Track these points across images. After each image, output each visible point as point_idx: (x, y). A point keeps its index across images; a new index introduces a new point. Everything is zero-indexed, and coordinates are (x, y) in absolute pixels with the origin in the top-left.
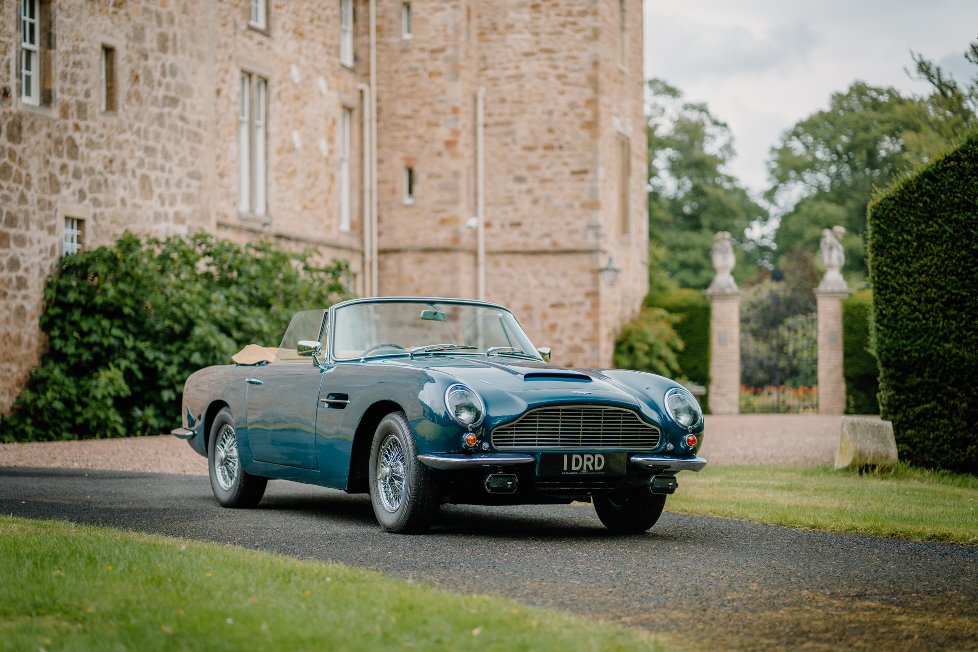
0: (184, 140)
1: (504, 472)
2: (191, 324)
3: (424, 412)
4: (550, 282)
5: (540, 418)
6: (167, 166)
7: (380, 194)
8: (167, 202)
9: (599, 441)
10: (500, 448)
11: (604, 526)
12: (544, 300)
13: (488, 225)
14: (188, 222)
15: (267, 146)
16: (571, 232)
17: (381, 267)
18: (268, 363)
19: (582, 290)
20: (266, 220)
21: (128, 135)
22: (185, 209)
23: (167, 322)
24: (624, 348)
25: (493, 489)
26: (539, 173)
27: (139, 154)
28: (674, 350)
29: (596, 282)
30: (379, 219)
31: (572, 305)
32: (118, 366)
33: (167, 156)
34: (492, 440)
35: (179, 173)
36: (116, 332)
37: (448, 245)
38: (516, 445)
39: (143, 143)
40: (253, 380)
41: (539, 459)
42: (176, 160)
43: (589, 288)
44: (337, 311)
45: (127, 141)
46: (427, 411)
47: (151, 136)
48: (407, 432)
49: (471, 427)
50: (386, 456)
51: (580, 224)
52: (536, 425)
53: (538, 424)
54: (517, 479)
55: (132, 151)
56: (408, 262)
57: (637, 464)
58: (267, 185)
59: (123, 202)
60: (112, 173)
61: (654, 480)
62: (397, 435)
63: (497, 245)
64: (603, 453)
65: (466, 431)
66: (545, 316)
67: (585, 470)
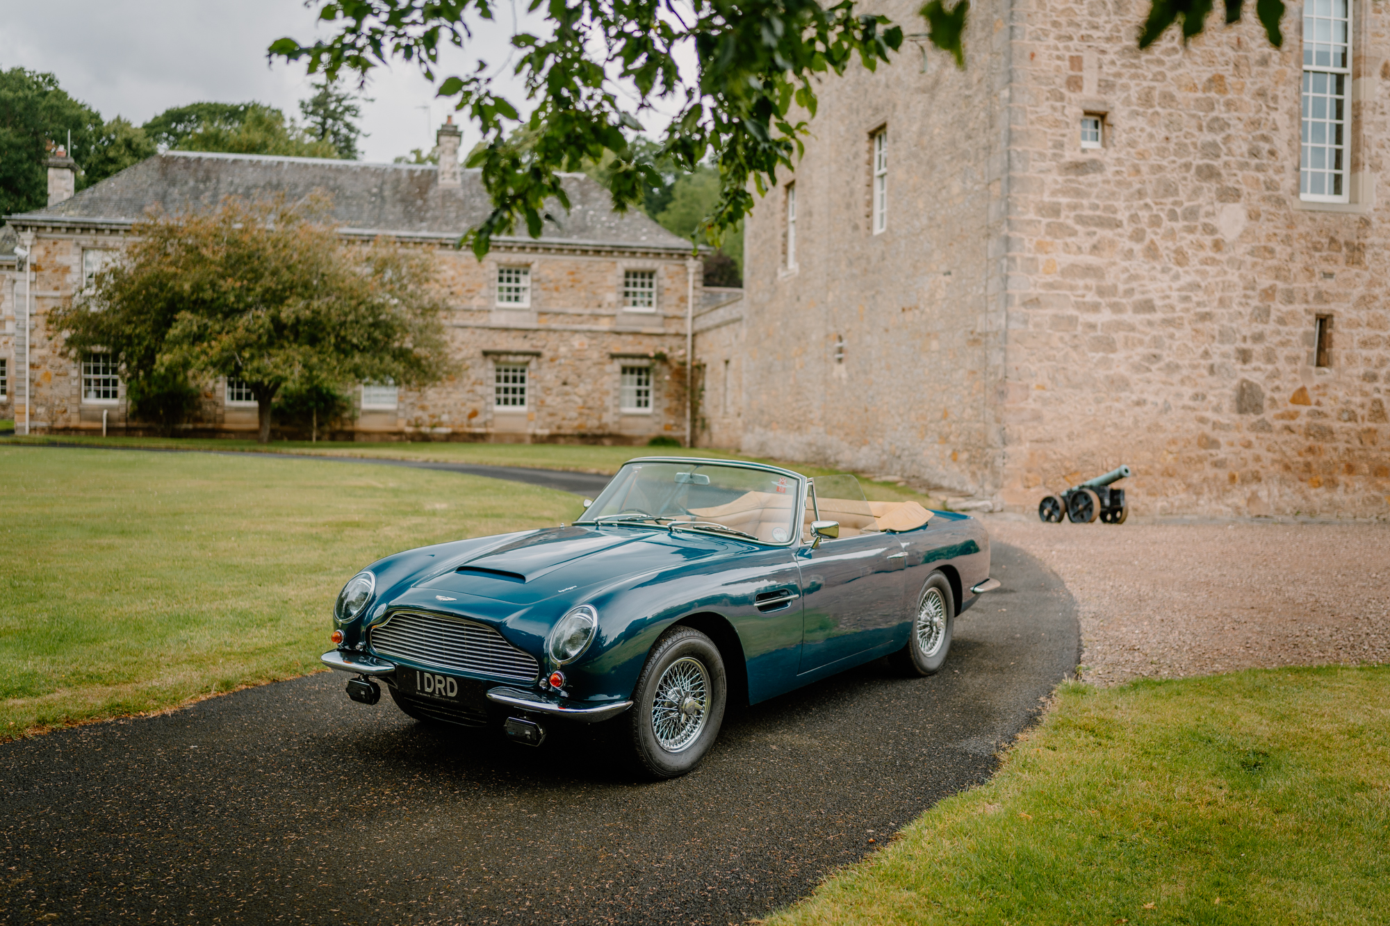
5: (404, 623)
10: (375, 650)
34: (371, 640)
38: (387, 649)
49: (341, 623)
52: (402, 631)
61: (507, 723)
64: (456, 677)
67: (437, 695)
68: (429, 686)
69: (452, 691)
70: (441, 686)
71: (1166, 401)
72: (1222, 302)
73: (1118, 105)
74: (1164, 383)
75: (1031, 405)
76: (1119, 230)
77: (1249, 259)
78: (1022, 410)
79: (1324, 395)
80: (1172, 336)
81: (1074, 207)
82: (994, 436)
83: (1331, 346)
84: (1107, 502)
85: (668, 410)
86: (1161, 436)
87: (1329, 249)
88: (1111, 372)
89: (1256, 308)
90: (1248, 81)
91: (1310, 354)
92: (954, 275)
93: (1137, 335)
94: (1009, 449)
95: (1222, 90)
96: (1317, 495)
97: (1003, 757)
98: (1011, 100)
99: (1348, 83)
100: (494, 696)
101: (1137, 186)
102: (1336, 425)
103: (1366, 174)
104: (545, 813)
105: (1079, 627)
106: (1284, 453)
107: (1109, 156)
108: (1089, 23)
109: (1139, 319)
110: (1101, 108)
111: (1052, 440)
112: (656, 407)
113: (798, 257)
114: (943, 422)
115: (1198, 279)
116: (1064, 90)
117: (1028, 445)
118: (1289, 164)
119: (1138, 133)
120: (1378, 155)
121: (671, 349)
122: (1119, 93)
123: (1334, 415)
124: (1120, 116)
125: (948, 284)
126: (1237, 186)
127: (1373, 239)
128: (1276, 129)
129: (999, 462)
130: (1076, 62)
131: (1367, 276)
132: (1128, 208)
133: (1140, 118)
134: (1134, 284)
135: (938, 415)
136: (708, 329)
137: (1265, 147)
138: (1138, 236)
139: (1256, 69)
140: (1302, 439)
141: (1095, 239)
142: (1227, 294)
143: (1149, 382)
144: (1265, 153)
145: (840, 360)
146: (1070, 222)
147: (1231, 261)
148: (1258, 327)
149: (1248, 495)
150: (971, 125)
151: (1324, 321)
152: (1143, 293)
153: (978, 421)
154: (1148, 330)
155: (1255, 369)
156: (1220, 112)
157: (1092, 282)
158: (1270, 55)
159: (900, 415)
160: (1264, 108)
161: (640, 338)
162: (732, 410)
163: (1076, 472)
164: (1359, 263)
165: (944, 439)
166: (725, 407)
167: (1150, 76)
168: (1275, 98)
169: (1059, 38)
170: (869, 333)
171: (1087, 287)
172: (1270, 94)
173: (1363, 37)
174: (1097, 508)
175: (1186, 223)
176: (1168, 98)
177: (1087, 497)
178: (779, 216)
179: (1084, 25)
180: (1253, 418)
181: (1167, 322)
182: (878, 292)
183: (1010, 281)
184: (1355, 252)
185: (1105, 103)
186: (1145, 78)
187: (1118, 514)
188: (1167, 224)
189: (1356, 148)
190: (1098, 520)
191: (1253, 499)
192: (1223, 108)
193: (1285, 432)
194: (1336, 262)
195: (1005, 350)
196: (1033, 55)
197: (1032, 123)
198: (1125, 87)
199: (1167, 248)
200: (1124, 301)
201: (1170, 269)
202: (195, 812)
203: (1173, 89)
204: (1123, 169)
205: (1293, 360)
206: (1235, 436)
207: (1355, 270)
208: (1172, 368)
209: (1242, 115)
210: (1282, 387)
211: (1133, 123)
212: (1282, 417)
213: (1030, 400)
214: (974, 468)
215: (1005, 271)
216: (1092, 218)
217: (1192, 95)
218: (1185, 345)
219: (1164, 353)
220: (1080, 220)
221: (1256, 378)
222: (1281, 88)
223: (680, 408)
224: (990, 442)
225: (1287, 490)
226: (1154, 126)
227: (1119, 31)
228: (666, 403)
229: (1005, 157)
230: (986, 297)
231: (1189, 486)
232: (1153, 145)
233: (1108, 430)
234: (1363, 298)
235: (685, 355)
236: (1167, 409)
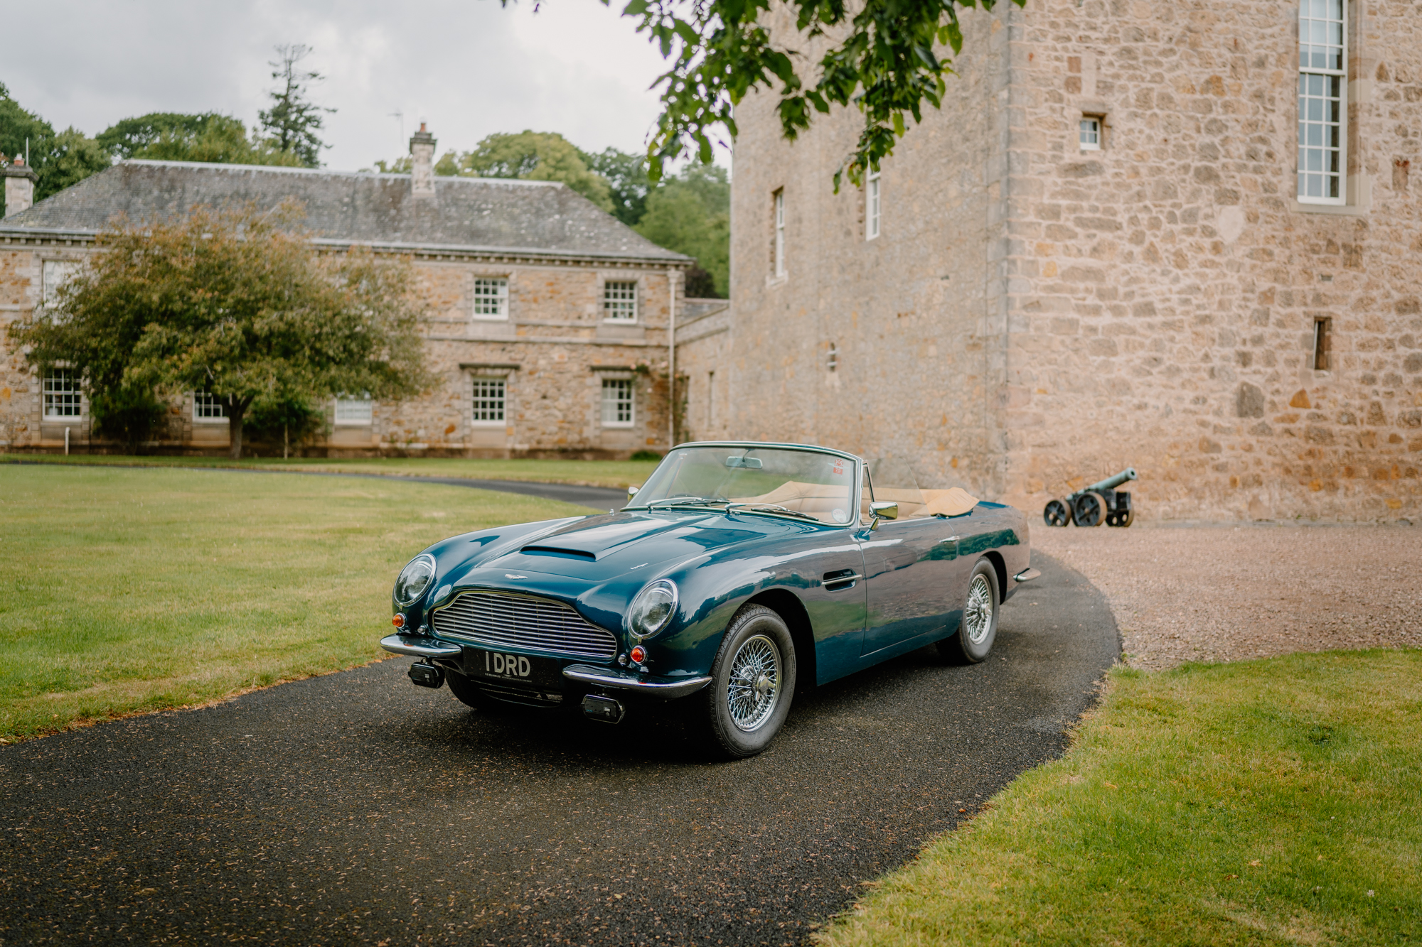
5: (471, 603)
9: (537, 641)
10: (439, 633)
34: (434, 623)
38: (454, 632)
41: (464, 653)
49: (402, 606)
52: (469, 612)
64: (530, 656)
67: (508, 676)
68: (499, 667)
69: (524, 670)
70: (513, 666)
71: (1167, 405)
72: (1221, 305)
73: (1116, 106)
74: (1165, 386)
75: (1033, 409)
76: (1119, 233)
77: (1248, 261)
78: (1024, 414)
79: (1324, 398)
80: (1172, 340)
81: (1074, 209)
82: (995, 440)
83: (1329, 349)
84: (1114, 505)
85: (651, 424)
86: (1163, 440)
87: (1327, 251)
88: (1112, 376)
89: (1256, 310)
90: (1245, 82)
91: (1309, 357)
92: (951, 280)
93: (1138, 338)
94: (1012, 454)
95: (1220, 92)
96: (1317, 498)
97: (1071, 734)
98: (1009, 101)
99: (1343, 85)
100: (570, 673)
101: (1136, 188)
102: (1336, 428)
103: (1362, 176)
104: (626, 790)
105: (1114, 618)
106: (1284, 457)
107: (1108, 158)
108: (1087, 23)
109: (1139, 322)
110: (1099, 110)
111: (1054, 445)
112: (637, 421)
113: (786, 264)
114: (942, 428)
115: (1198, 282)
116: (1062, 91)
117: (1030, 449)
118: (1287, 166)
119: (1137, 134)
120: (1374, 157)
121: (653, 361)
122: (1117, 94)
123: (1333, 417)
124: (1118, 118)
125: (946, 289)
126: (1235, 188)
127: (1370, 241)
128: (1273, 131)
129: (1001, 467)
130: (1074, 63)
131: (1364, 278)
132: (1128, 210)
133: (1139, 120)
134: (1134, 287)
135: (937, 421)
136: (691, 341)
137: (1263, 149)
138: (1137, 238)
139: (1253, 71)
140: (1302, 443)
141: (1095, 242)
142: (1227, 297)
143: (1150, 385)
144: (1262, 155)
145: (833, 368)
146: (1070, 224)
147: (1230, 264)
148: (1257, 330)
149: (1250, 499)
150: (968, 127)
151: (1322, 324)
152: (1143, 296)
153: (979, 427)
154: (1148, 333)
155: (1255, 372)
156: (1218, 113)
157: (1092, 285)
158: (1267, 56)
159: (897, 423)
160: (1262, 110)
161: (621, 350)
162: (717, 423)
163: (1078, 477)
164: (1356, 265)
165: (943, 445)
166: (710, 419)
167: (1148, 78)
168: (1272, 100)
169: (1058, 39)
170: (863, 340)
171: (1087, 290)
172: (1267, 95)
173: (1358, 39)
174: (1103, 512)
175: (1185, 226)
176: (1166, 100)
177: (1093, 500)
178: (767, 223)
179: (1082, 25)
180: (1253, 421)
181: (1168, 325)
182: (872, 298)
183: (1011, 284)
184: (1353, 254)
185: (1103, 105)
186: (1143, 79)
187: (1124, 518)
188: (1166, 226)
189: (1352, 150)
190: (1105, 524)
191: (1254, 503)
192: (1221, 110)
193: (1286, 436)
194: (1334, 264)
195: (1006, 354)
196: (1031, 56)
197: (1031, 124)
198: (1124, 89)
199: (1166, 250)
200: (1124, 304)
201: (1170, 272)
202: (268, 794)
203: (1171, 91)
204: (1122, 171)
205: (1293, 362)
206: (1236, 439)
207: (1353, 272)
208: (1173, 371)
209: (1240, 117)
210: (1282, 390)
211: (1132, 125)
212: (1282, 420)
213: (1032, 405)
214: (975, 474)
215: (1005, 274)
216: (1092, 221)
217: (1189, 96)
218: (1186, 349)
219: (1165, 357)
220: (1080, 222)
221: (1256, 381)
222: (1278, 89)
223: (663, 421)
224: (992, 447)
225: (1288, 494)
226: (1152, 128)
227: (1117, 32)
228: (648, 416)
229: (1005, 159)
230: (986, 301)
231: (1191, 490)
232: (1152, 146)
233: (1110, 434)
234: (1361, 300)
235: (667, 368)
236: (1168, 413)
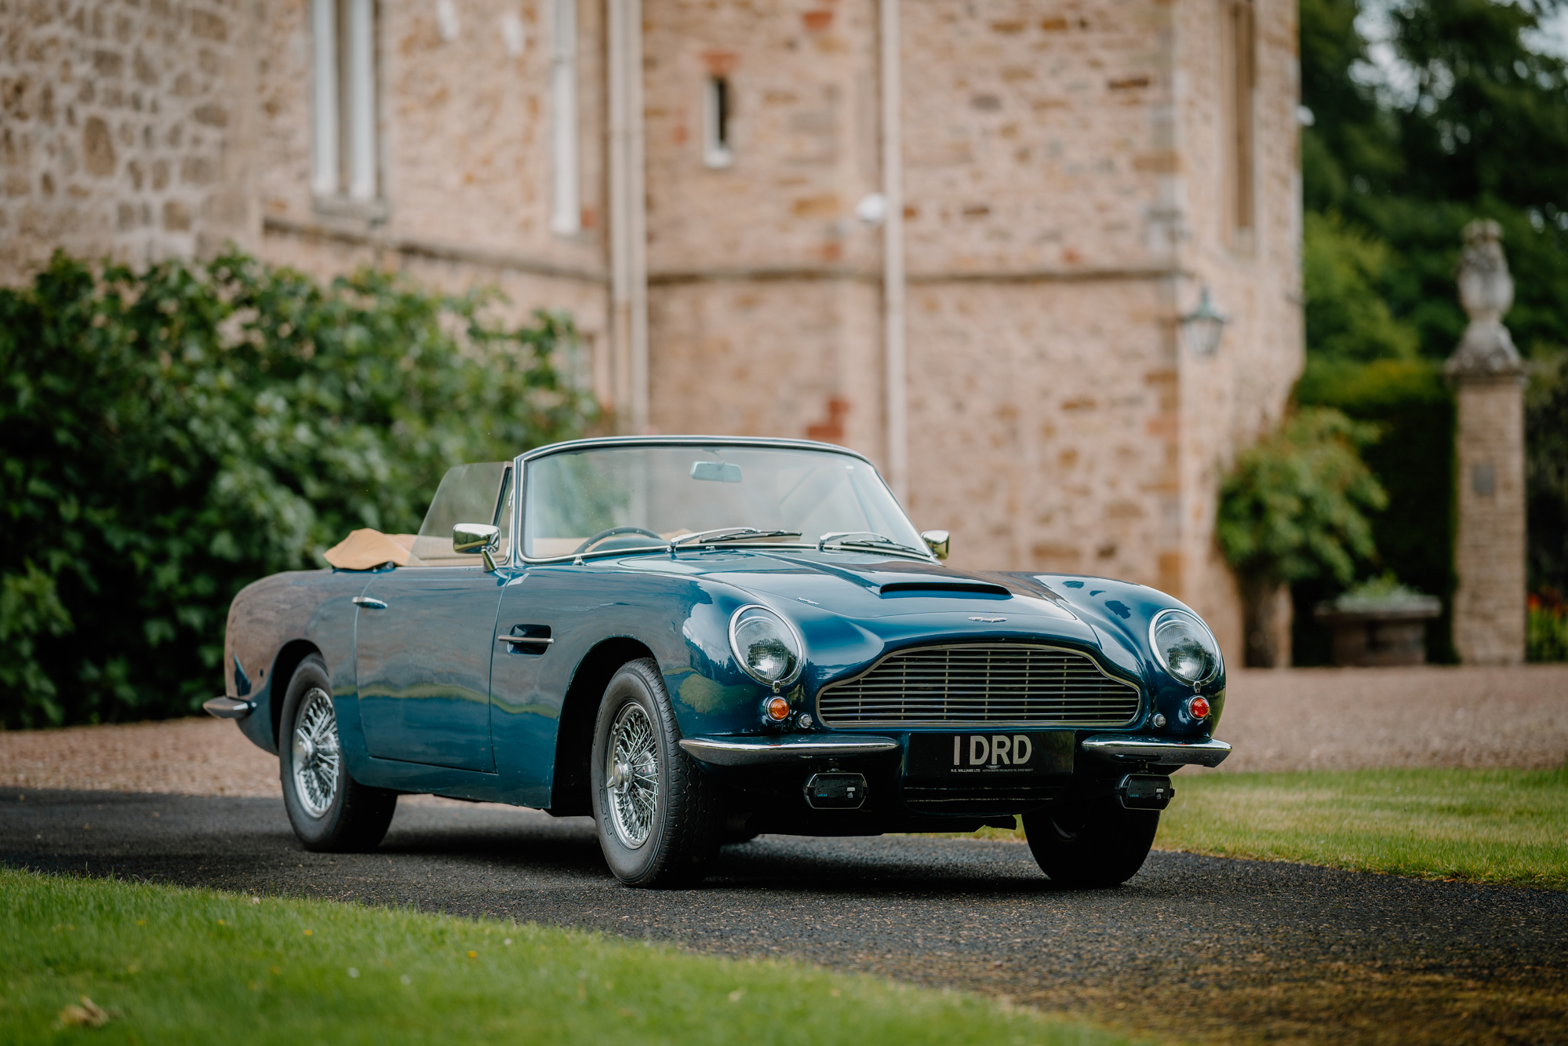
0: (185, 34)
1: (841, 768)
2: (210, 466)
3: (692, 658)
4: (1062, 348)
5: (908, 667)
6: (148, 95)
7: (649, 141)
8: (148, 181)
9: (1022, 711)
10: (832, 724)
11: (1045, 875)
12: (1045, 393)
13: (909, 213)
14: (198, 226)
15: (377, 35)
16: (1111, 228)
17: (654, 318)
18: (395, 566)
19: (1137, 369)
20: (377, 211)
21: (56, 29)
22: (188, 195)
23: (155, 464)
24: (1241, 506)
25: (817, 801)
26: (1030, 87)
27: (83, 70)
28: (1365, 509)
29: (1170, 348)
30: (649, 204)
31: (1114, 403)
32: (44, 566)
33: (145, 73)
34: (818, 709)
35: (174, 111)
36: (36, 486)
37: (814, 262)
38: (863, 718)
39: (91, 44)
40: (368, 600)
41: (906, 745)
42: (167, 81)
43: (1155, 361)
44: (529, 464)
45: (53, 41)
46: (697, 656)
47: (109, 27)
48: (660, 697)
49: (777, 685)
50: (624, 743)
51: (1132, 209)
52: (900, 682)
53: (904, 678)
54: (865, 783)
55: (66, 64)
56: (717, 303)
57: (1094, 751)
58: (379, 128)
59: (47, 183)
60: (21, 116)
61: (1127, 783)
62: (643, 703)
63: (933, 261)
64: (1032, 734)
65: (771, 694)
66: (1048, 431)
67: (994, 766)
68: (979, 755)
69: (1022, 754)
70: (1003, 752)
